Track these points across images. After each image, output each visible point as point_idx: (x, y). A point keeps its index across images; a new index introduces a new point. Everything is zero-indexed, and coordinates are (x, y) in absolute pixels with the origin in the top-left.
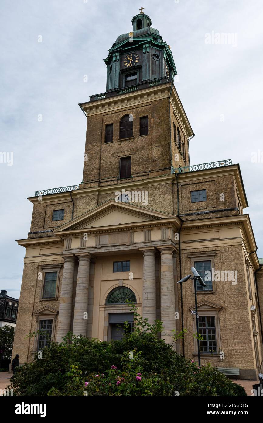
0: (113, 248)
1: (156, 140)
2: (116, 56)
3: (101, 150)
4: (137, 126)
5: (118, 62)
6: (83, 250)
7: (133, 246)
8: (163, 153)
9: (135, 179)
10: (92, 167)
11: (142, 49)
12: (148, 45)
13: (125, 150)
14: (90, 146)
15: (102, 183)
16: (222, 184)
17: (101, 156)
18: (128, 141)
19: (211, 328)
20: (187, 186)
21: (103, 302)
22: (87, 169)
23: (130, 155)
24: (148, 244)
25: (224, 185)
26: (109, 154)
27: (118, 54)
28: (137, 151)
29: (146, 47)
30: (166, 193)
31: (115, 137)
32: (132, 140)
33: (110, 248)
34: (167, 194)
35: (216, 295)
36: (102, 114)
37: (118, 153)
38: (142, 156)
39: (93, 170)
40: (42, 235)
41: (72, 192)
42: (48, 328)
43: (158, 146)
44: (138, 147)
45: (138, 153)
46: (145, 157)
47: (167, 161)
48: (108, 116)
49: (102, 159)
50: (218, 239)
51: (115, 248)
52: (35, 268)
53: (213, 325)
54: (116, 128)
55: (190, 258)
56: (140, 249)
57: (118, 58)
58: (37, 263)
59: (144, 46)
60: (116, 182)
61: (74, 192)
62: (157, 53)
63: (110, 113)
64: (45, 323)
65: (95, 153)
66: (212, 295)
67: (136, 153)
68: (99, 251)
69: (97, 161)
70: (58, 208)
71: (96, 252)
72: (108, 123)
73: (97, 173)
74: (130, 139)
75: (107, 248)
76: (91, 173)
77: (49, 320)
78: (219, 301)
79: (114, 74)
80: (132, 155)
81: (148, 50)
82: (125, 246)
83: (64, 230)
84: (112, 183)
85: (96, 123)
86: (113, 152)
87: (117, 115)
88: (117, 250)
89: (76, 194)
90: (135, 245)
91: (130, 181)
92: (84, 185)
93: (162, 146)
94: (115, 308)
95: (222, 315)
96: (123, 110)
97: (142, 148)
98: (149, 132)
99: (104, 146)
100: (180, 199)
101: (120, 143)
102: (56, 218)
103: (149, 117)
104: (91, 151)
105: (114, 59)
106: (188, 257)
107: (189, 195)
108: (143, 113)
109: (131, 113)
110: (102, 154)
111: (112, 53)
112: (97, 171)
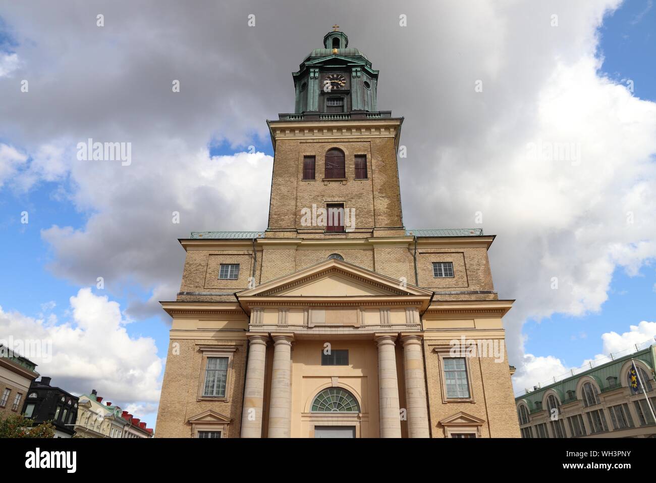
0: (334, 329)
1: (379, 188)
2: (315, 72)
3: (297, 187)
4: (350, 164)
5: (317, 80)
6: (283, 328)
7: (364, 329)
8: (390, 207)
9: (351, 236)
10: (285, 209)
11: (351, 72)
12: (359, 69)
13: (334, 194)
14: (280, 180)
15: (300, 234)
16: (473, 258)
17: (297, 196)
18: (339, 183)
20: (427, 254)
21: (308, 409)
22: (276, 212)
23: (341, 202)
24: (386, 328)
25: (476, 260)
26: (310, 195)
27: (317, 70)
28: (352, 198)
29: (356, 71)
30: (399, 261)
31: (320, 175)
32: (344, 183)
33: (329, 329)
34: (401, 262)
35: (475, 404)
36: (299, 141)
37: (323, 196)
38: (360, 207)
39: (285, 214)
40: (202, 298)
41: (255, 240)
43: (382, 197)
44: (354, 193)
45: (353, 200)
46: (365, 209)
47: (396, 218)
48: (308, 144)
49: (298, 201)
50: (474, 329)
51: (336, 329)
52: (190, 348)
54: (320, 163)
55: (437, 352)
56: (376, 335)
57: (317, 75)
58: (193, 341)
59: (354, 69)
60: (322, 236)
61: (259, 241)
62: (368, 81)
63: (312, 141)
64: (207, 436)
65: (288, 191)
66: (470, 404)
67: (351, 201)
68: (310, 332)
69: (293, 203)
70: (228, 260)
71: (305, 332)
72: (308, 154)
73: (293, 219)
74: (342, 181)
75: (323, 329)
76: (283, 217)
77: (213, 432)
78: (480, 412)
79: (312, 94)
80: (345, 203)
81: (359, 74)
82: (351, 329)
83: (255, 296)
84: (317, 236)
85: (289, 151)
86: (316, 194)
87: (320, 147)
88: (339, 333)
89: (262, 245)
90: (367, 328)
91: (344, 237)
92: (273, 233)
93: (388, 197)
94: (326, 419)
95: (485, 432)
96: (330, 140)
97: (360, 196)
98: (369, 176)
99: (302, 183)
100: (419, 271)
101: (326, 183)
102: (223, 276)
103: (369, 156)
104: (282, 188)
105: (312, 75)
106: (434, 351)
107: (431, 267)
108: (359, 150)
109: (342, 147)
110: (299, 194)
111: (309, 67)
112: (292, 216)
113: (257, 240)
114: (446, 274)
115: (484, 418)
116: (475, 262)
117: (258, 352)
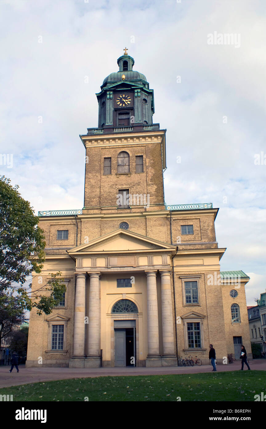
0: (122, 268)
1: (150, 178)
2: (110, 94)
3: (100, 180)
4: (133, 163)
5: (112, 100)
6: (94, 269)
7: (138, 268)
8: (157, 190)
9: (133, 210)
10: (93, 195)
11: (134, 92)
12: (139, 90)
13: (123, 183)
14: (90, 175)
15: (103, 210)
16: (205, 222)
17: (100, 186)
18: (126, 175)
19: (197, 331)
20: (178, 220)
21: (110, 311)
22: (88, 196)
23: (127, 189)
24: (151, 267)
25: (207, 223)
26: (109, 185)
27: (111, 93)
28: (134, 186)
29: (138, 92)
30: (161, 225)
31: (114, 171)
32: (129, 175)
33: (119, 268)
34: (162, 226)
35: (201, 307)
36: (101, 148)
37: (116, 185)
38: (139, 191)
39: (94, 198)
40: (48, 252)
41: (77, 215)
42: (60, 331)
43: (152, 184)
44: (135, 182)
45: (135, 187)
46: (142, 192)
47: (160, 198)
48: (106, 150)
49: (101, 188)
50: (203, 265)
51: (123, 268)
52: (44, 280)
53: (198, 328)
54: (114, 162)
55: (181, 279)
56: (145, 271)
57: (111, 96)
58: (45, 276)
59: (136, 91)
60: (116, 211)
61: (79, 217)
62: (146, 98)
63: (108, 147)
64: (57, 327)
65: (95, 183)
66: (198, 307)
67: (133, 187)
68: (109, 270)
69: (98, 190)
70: (62, 228)
71: (106, 271)
72: (106, 156)
73: (98, 201)
75: (116, 268)
76: (92, 200)
77: (60, 325)
78: (203, 311)
79: (109, 111)
80: (129, 189)
81: (139, 94)
82: (132, 268)
83: (77, 251)
84: (113, 211)
85: (95, 155)
86: (112, 184)
87: (114, 151)
88: (125, 270)
89: (80, 219)
90: (140, 267)
91: (129, 211)
92: (87, 210)
93: (156, 184)
94: (120, 316)
95: (205, 322)
96: (120, 147)
97: (139, 184)
98: (144, 170)
99: (103, 177)
100: (173, 231)
101: (118, 176)
102: (59, 238)
103: (144, 157)
104: (91, 180)
105: (108, 96)
106: (179, 278)
107: (180, 228)
108: (139, 152)
109: (128, 151)
110: (101, 184)
111: (106, 91)
112: (98, 199)
113: (78, 215)
114: (189, 232)
115: (205, 314)
116: (206, 225)
117: (81, 282)
